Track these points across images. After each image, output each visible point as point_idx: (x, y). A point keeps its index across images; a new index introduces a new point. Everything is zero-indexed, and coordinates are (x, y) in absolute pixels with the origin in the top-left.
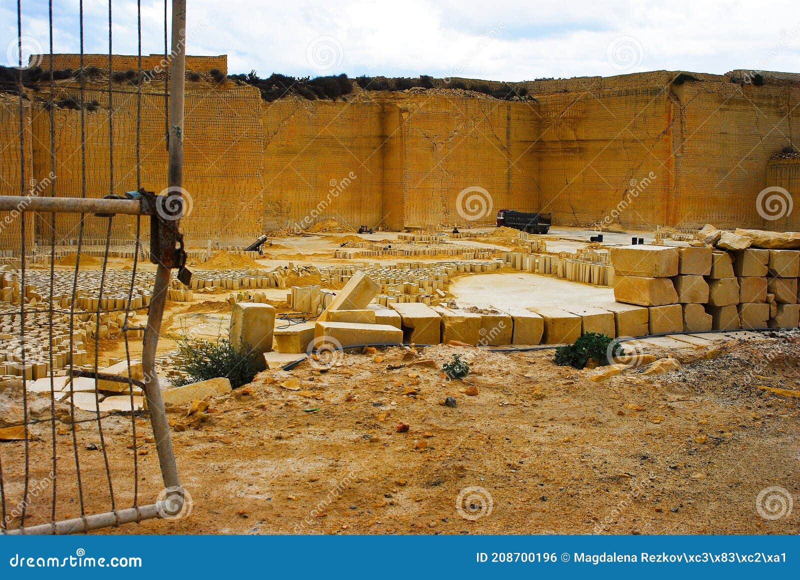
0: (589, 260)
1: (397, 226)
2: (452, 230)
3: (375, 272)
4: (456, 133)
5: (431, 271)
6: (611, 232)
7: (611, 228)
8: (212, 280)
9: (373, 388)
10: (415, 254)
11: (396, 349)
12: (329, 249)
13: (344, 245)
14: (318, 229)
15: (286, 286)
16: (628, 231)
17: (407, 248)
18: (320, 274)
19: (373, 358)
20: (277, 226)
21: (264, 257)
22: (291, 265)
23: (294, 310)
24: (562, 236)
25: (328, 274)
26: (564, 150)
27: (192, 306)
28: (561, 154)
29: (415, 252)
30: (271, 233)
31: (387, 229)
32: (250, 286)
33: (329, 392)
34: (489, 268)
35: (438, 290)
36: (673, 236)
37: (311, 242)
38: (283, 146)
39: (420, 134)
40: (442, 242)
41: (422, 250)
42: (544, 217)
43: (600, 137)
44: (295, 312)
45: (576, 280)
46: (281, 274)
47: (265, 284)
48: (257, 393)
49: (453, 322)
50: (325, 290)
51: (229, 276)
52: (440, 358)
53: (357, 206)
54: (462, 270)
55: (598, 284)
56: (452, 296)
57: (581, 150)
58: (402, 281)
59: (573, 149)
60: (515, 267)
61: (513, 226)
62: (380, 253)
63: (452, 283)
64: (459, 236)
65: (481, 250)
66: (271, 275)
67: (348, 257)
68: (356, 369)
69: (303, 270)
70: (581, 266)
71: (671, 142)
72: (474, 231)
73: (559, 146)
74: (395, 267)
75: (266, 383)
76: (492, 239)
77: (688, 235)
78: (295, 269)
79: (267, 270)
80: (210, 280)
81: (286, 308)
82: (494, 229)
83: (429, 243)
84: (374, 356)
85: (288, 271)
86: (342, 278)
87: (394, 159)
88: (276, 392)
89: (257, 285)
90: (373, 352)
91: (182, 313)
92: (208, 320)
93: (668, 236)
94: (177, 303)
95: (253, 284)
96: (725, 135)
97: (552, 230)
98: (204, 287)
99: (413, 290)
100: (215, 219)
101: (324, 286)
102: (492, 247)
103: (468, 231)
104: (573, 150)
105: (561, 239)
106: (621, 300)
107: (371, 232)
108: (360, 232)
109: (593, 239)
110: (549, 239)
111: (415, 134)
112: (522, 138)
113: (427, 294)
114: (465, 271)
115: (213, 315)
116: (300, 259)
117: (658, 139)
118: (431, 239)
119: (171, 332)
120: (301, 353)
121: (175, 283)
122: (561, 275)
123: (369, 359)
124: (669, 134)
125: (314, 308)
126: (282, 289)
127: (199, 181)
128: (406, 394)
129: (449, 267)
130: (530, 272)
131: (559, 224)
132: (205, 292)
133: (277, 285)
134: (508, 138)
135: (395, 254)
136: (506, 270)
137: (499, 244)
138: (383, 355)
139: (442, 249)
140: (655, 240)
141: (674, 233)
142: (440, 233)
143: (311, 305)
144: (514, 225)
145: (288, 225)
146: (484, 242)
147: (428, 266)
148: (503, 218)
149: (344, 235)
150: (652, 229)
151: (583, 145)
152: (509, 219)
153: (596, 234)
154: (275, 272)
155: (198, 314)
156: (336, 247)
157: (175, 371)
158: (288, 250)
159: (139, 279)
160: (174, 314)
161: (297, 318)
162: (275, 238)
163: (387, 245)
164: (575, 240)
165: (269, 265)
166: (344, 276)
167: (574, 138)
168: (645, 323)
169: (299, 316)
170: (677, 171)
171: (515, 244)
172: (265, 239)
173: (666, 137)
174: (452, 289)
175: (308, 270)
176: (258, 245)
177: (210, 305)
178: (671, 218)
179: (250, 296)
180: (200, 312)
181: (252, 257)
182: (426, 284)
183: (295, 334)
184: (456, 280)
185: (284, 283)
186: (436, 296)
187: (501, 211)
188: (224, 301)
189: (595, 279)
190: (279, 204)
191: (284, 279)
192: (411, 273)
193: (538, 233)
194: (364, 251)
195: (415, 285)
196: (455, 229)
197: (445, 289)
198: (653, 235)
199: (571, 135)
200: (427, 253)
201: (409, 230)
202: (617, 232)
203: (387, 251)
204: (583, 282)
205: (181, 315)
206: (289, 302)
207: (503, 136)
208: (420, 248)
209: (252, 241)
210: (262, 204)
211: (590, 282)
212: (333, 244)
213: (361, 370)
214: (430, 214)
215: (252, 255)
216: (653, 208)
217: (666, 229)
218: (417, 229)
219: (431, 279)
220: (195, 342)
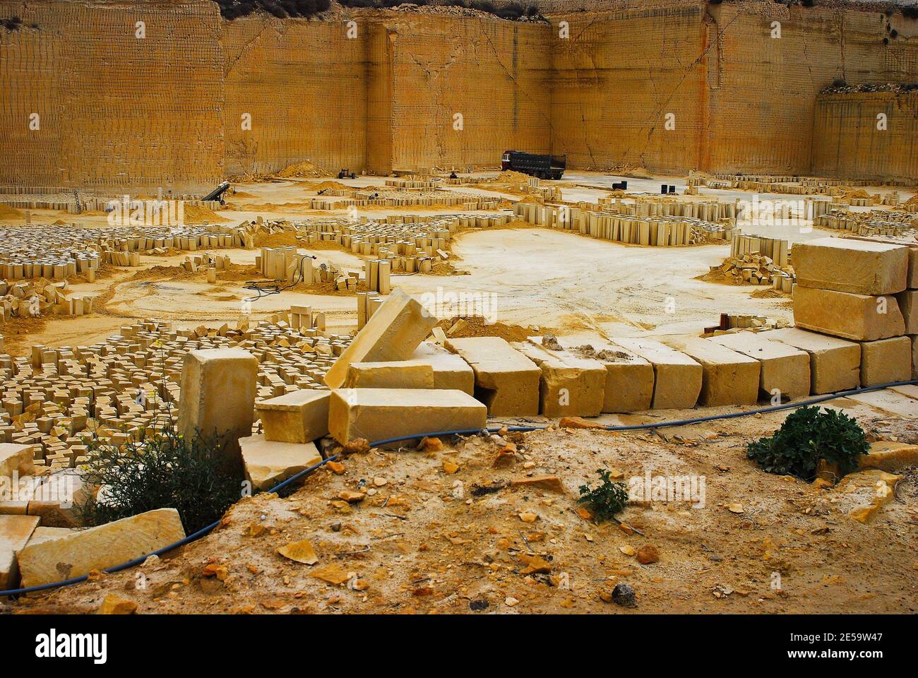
0: (616, 212)
1: (385, 169)
2: (449, 175)
3: (362, 227)
4: (453, 60)
5: (429, 226)
6: (634, 177)
7: (635, 172)
8: (163, 238)
9: (460, 552)
10: (407, 204)
11: (477, 440)
12: (304, 197)
13: (322, 192)
14: (289, 172)
15: (255, 246)
16: (654, 177)
17: (398, 196)
18: (294, 230)
19: (438, 463)
20: (242, 170)
21: (227, 208)
22: (260, 219)
23: (265, 277)
24: (578, 182)
25: (304, 230)
26: (581, 81)
27: (138, 272)
28: (577, 85)
29: (407, 201)
30: (234, 178)
31: (372, 173)
32: (210, 246)
33: (375, 564)
34: (498, 222)
35: (439, 251)
36: (708, 183)
37: (280, 189)
38: (247, 73)
39: (411, 61)
40: (437, 190)
41: (414, 199)
42: (557, 159)
43: (623, 65)
44: (267, 280)
45: (602, 236)
46: (247, 231)
47: (228, 242)
48: (233, 575)
49: (561, 378)
50: (302, 252)
51: (184, 234)
52: (561, 464)
53: (338, 146)
54: (466, 224)
55: (629, 242)
56: (455, 257)
57: (601, 81)
58: (395, 239)
59: (591, 79)
60: (528, 221)
61: (521, 171)
62: (366, 203)
63: (455, 241)
64: (458, 182)
65: (484, 199)
66: (235, 232)
67: (327, 207)
68: (413, 492)
69: (274, 225)
70: (608, 220)
71: (707, 73)
72: (474, 176)
73: (575, 75)
74: (385, 221)
75: (249, 536)
76: (498, 185)
77: (725, 181)
78: (265, 225)
79: (231, 226)
80: (160, 239)
81: (255, 274)
82: (498, 174)
83: (423, 190)
84: (439, 455)
85: (257, 227)
86: (322, 236)
87: (381, 89)
88: (271, 570)
89: (219, 245)
90: (436, 448)
91: (126, 281)
92: (159, 291)
93: (702, 183)
94: (120, 268)
95: (214, 243)
96: (768, 64)
97: (567, 175)
98: (153, 247)
99: (409, 250)
100: (166, 162)
101: (301, 245)
102: (498, 195)
103: (468, 175)
104: (591, 81)
105: (577, 185)
106: (808, 326)
107: (353, 177)
108: (341, 176)
109: (615, 186)
110: (564, 186)
111: (405, 60)
112: (531, 65)
113: (426, 256)
114: (469, 225)
115: (164, 284)
116: (269, 211)
117: (690, 68)
118: (425, 185)
119: (113, 307)
120: (306, 443)
121: (118, 243)
122: (584, 231)
123: (432, 463)
124: (704, 63)
125: (290, 275)
126: (249, 249)
127: (146, 116)
128: (531, 574)
129: (450, 221)
130: (546, 227)
131: (573, 168)
132: (155, 254)
133: (243, 244)
134: (515, 65)
135: (383, 204)
136: (517, 225)
137: (506, 191)
138: (454, 455)
139: (439, 197)
140: (688, 187)
141: (708, 179)
142: (436, 178)
143: (285, 269)
144: (524, 169)
145: (255, 168)
146: (488, 189)
147: (425, 220)
148: (508, 160)
149: (322, 180)
150: (683, 173)
151: (603, 75)
152: (517, 163)
153: (619, 181)
154: (241, 229)
155: (146, 283)
156: (312, 195)
157: (116, 362)
158: (255, 199)
159: (72, 238)
160: (117, 282)
161: (268, 287)
162: (238, 184)
163: (374, 193)
164: (594, 188)
165: (234, 219)
166: (324, 233)
167: (592, 66)
168: (855, 369)
169: (271, 284)
170: (712, 106)
171: (526, 191)
172: (227, 186)
173: (699, 65)
174: (456, 249)
175: (281, 225)
176: (219, 193)
177: (160, 271)
178: (704, 162)
179: (210, 260)
180: (149, 280)
181: (212, 208)
182: (424, 243)
183: (294, 410)
184: (459, 237)
185: (252, 241)
186: (438, 258)
187: (507, 152)
188: (178, 265)
189: (626, 236)
190: (243, 143)
191: (251, 238)
192: (405, 229)
193: (550, 179)
194: (346, 200)
195: (411, 244)
196: (453, 173)
197: (447, 249)
198: (684, 181)
199: (589, 63)
200: (421, 203)
201: (398, 174)
202: (642, 178)
203: (374, 200)
204: (610, 239)
205: (125, 284)
206: (258, 267)
207: (508, 62)
208: (413, 196)
209: (211, 189)
210: (222, 143)
211: (620, 240)
212: (308, 192)
213: (423, 494)
214: (422, 155)
215: (212, 205)
216: (684, 148)
217: (698, 176)
218: (408, 173)
219: (431, 237)
220: (142, 321)
